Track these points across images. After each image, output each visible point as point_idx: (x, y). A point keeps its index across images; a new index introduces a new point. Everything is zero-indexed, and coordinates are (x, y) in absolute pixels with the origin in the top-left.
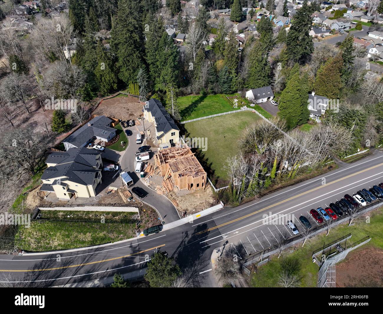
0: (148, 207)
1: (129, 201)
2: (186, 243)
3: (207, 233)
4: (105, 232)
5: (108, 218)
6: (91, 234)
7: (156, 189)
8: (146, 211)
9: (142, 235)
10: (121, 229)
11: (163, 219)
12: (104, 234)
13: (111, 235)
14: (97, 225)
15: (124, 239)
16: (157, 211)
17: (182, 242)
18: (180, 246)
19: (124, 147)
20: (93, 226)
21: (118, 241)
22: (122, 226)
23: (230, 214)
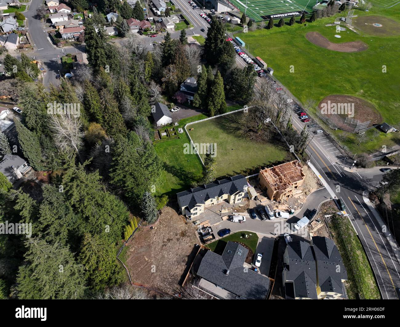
0: (321, 208)
1: (320, 222)
2: (343, 185)
3: (333, 173)
4: (352, 239)
5: (336, 241)
6: (357, 251)
7: (302, 203)
8: (325, 210)
9: (344, 213)
10: (344, 228)
11: (328, 199)
12: (353, 240)
13: (352, 235)
14: (347, 246)
15: (351, 225)
16: (323, 202)
17: (343, 187)
18: (347, 188)
19: (250, 235)
20: (349, 249)
21: (353, 229)
22: (342, 227)
23: (315, 159)
